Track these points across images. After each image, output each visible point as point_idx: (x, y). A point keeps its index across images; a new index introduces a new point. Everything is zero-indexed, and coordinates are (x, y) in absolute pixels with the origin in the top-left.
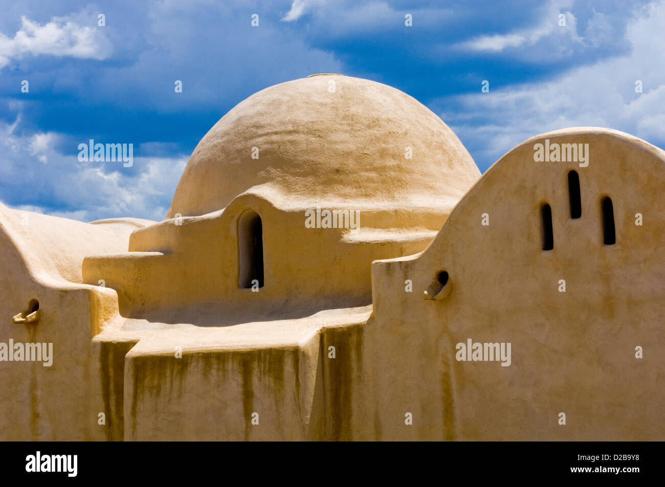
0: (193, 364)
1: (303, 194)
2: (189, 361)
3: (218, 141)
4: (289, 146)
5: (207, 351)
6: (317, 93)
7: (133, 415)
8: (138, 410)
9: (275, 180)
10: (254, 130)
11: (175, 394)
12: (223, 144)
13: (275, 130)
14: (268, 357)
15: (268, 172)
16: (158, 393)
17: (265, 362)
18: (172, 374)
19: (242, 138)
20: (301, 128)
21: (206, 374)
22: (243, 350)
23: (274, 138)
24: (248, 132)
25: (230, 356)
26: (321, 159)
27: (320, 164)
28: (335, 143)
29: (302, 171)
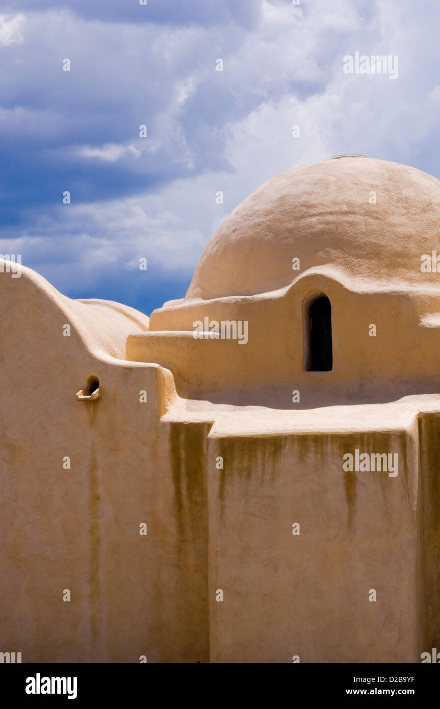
0: (287, 446)
1: (369, 276)
2: (283, 443)
3: (260, 219)
4: (347, 228)
5: (302, 433)
6: (363, 174)
7: (220, 498)
8: (226, 493)
9: (336, 261)
10: (304, 209)
11: (268, 477)
12: (269, 223)
13: (329, 210)
14: (371, 441)
15: (327, 253)
16: (249, 476)
17: (368, 446)
18: (264, 457)
19: (291, 217)
20: (357, 210)
21: (302, 457)
22: (343, 433)
23: (330, 218)
24: (298, 211)
25: (329, 439)
26: (383, 242)
27: (383, 246)
28: (395, 225)
29: (364, 253)
